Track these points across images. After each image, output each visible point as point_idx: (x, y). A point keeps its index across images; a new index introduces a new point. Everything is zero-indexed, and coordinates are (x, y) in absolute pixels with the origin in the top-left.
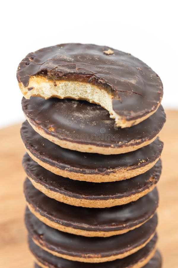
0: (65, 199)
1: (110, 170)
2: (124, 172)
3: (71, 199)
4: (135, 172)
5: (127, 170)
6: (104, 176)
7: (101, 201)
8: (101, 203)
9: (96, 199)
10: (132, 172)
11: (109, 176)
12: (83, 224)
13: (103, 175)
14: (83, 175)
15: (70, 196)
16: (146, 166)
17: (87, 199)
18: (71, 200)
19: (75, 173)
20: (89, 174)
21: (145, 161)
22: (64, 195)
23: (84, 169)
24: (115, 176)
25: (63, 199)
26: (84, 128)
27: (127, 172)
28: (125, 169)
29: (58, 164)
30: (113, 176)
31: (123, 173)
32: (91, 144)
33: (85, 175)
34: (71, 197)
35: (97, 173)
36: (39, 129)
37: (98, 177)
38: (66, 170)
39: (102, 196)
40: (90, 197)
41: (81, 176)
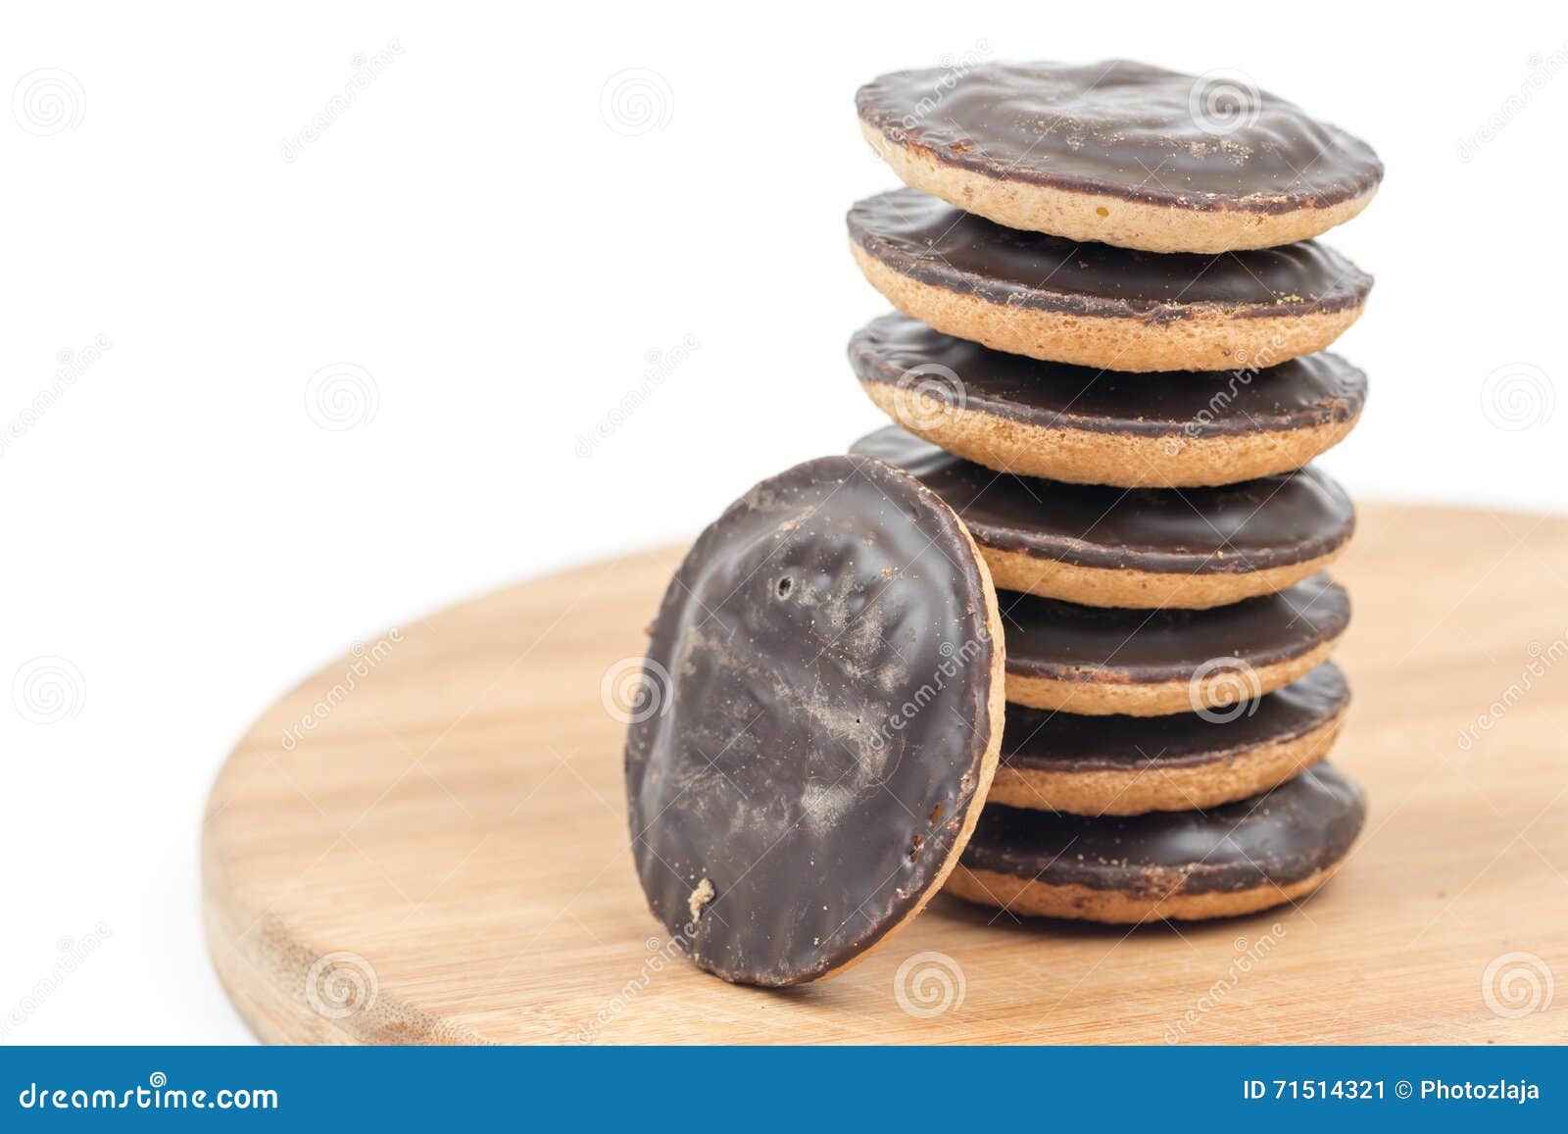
0: (1006, 434)
1: (1172, 306)
2: (1224, 321)
3: (1024, 431)
4: (1263, 331)
5: (1236, 317)
6: (1148, 330)
7: (1137, 439)
8: (1137, 447)
9: (1118, 431)
10: (1254, 328)
11: (1169, 333)
12: (1068, 539)
13: (1147, 324)
14: (1075, 318)
15: (1021, 420)
16: (1305, 317)
17: (1084, 427)
18: (1024, 435)
19: (1045, 314)
20: (1096, 313)
21: (1302, 300)
22: (1000, 416)
23: (1077, 297)
24: (1190, 336)
25: (998, 437)
26: (1080, 147)
27: (1235, 326)
28: (1227, 313)
29: (983, 282)
30: (1184, 335)
31: (1221, 325)
32: (1106, 191)
33: (1081, 320)
34: (1024, 423)
35: (1125, 315)
36: (918, 154)
37: (1126, 331)
38: (1012, 302)
39: (1140, 419)
40: (1097, 420)
41: (1066, 323)
